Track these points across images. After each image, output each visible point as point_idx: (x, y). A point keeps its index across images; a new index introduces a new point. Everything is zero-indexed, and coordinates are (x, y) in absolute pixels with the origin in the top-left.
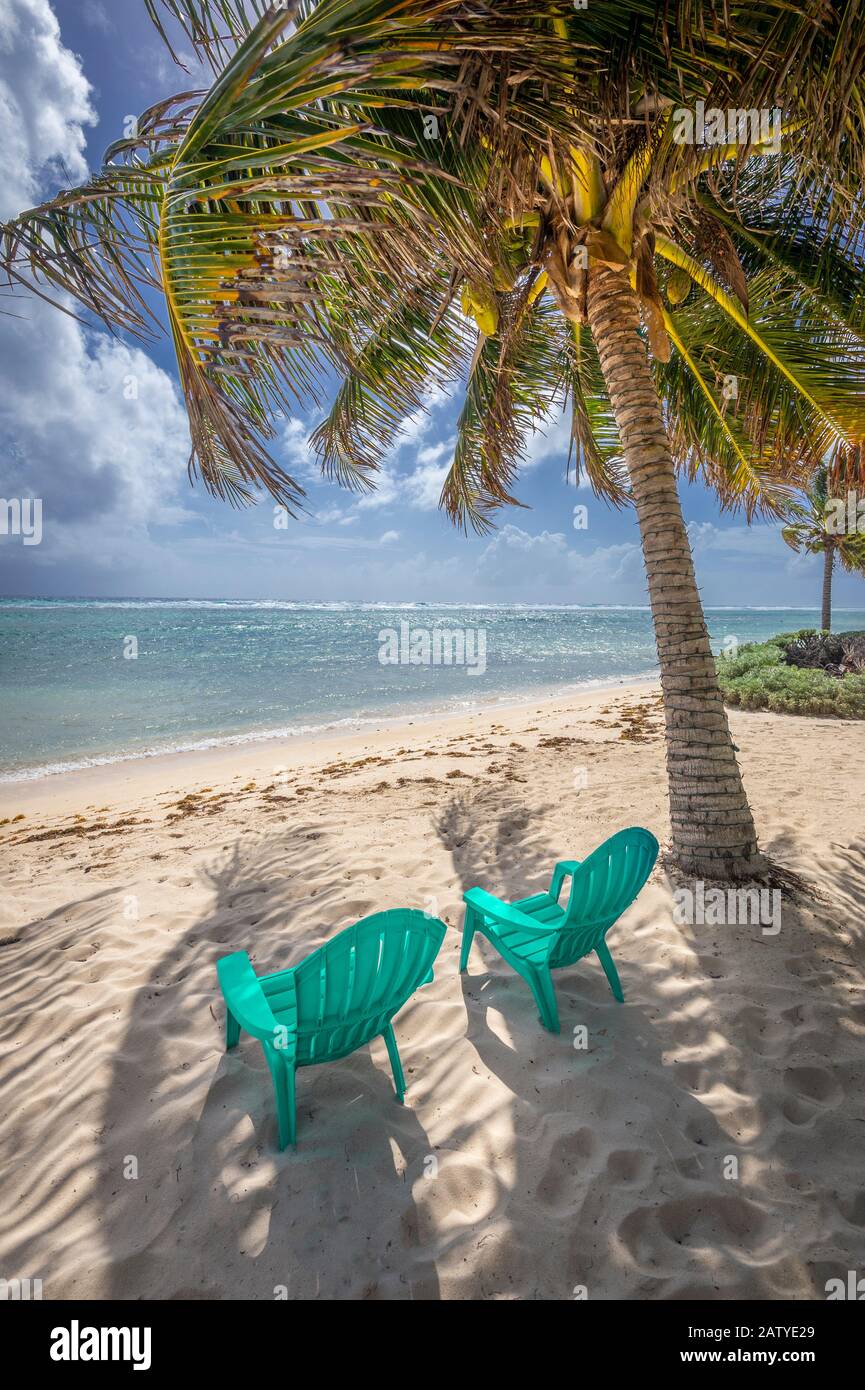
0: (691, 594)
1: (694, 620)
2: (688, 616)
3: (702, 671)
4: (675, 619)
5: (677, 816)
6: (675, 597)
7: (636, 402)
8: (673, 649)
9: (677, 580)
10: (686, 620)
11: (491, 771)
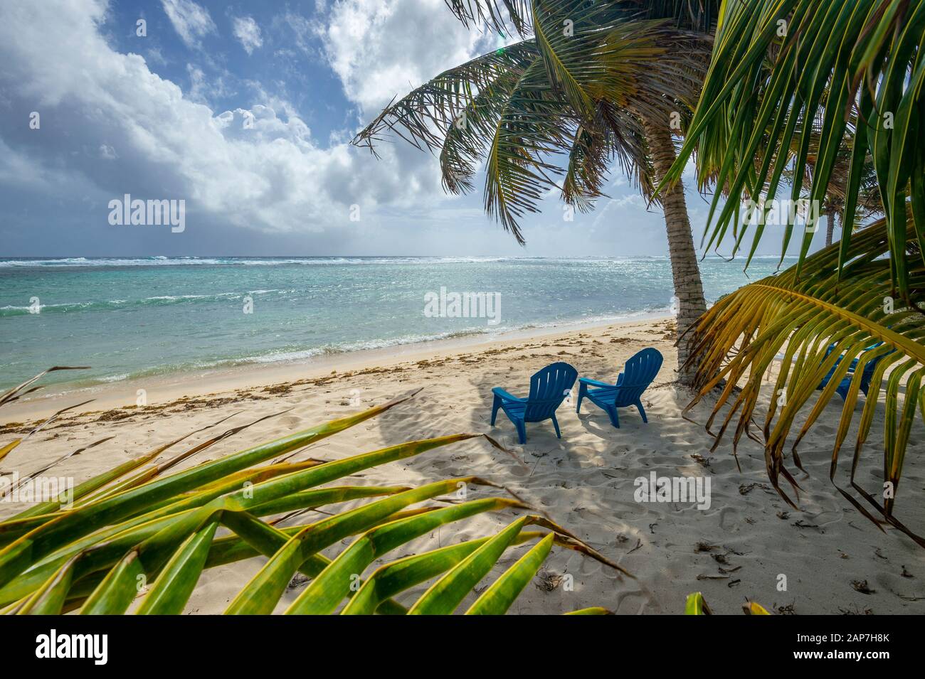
0: (690, 253)
1: (691, 265)
2: (688, 263)
3: (696, 290)
4: (682, 265)
5: (681, 360)
6: (682, 254)
7: (664, 158)
8: (681, 280)
9: (683, 246)
10: (687, 266)
11: (582, 352)
